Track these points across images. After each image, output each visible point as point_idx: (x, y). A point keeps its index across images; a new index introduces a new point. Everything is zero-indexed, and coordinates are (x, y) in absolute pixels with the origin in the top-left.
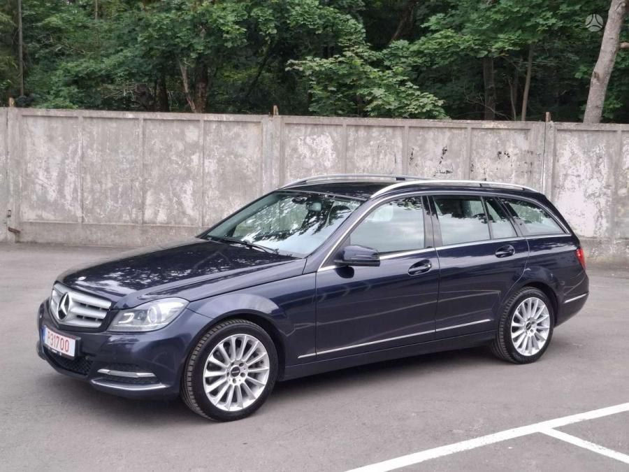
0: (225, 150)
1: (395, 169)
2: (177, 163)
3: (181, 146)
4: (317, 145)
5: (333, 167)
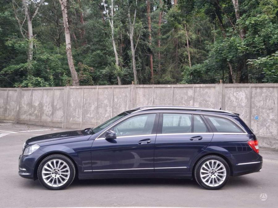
0: (202, 99)
1: (274, 107)
2: (185, 104)
3: (186, 97)
4: (239, 96)
5: (245, 106)
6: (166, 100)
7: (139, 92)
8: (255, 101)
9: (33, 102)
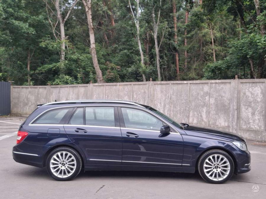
0: (218, 94)
2: (201, 100)
3: (202, 93)
4: (254, 92)
5: (260, 101)
7: (157, 88)
9: (60, 98)
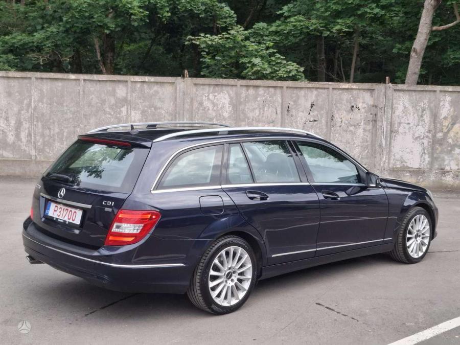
0: (147, 104)
1: (276, 118)
2: (110, 114)
3: (113, 101)
4: (218, 100)
5: (230, 117)
6: (65, 104)
8: (247, 110)
